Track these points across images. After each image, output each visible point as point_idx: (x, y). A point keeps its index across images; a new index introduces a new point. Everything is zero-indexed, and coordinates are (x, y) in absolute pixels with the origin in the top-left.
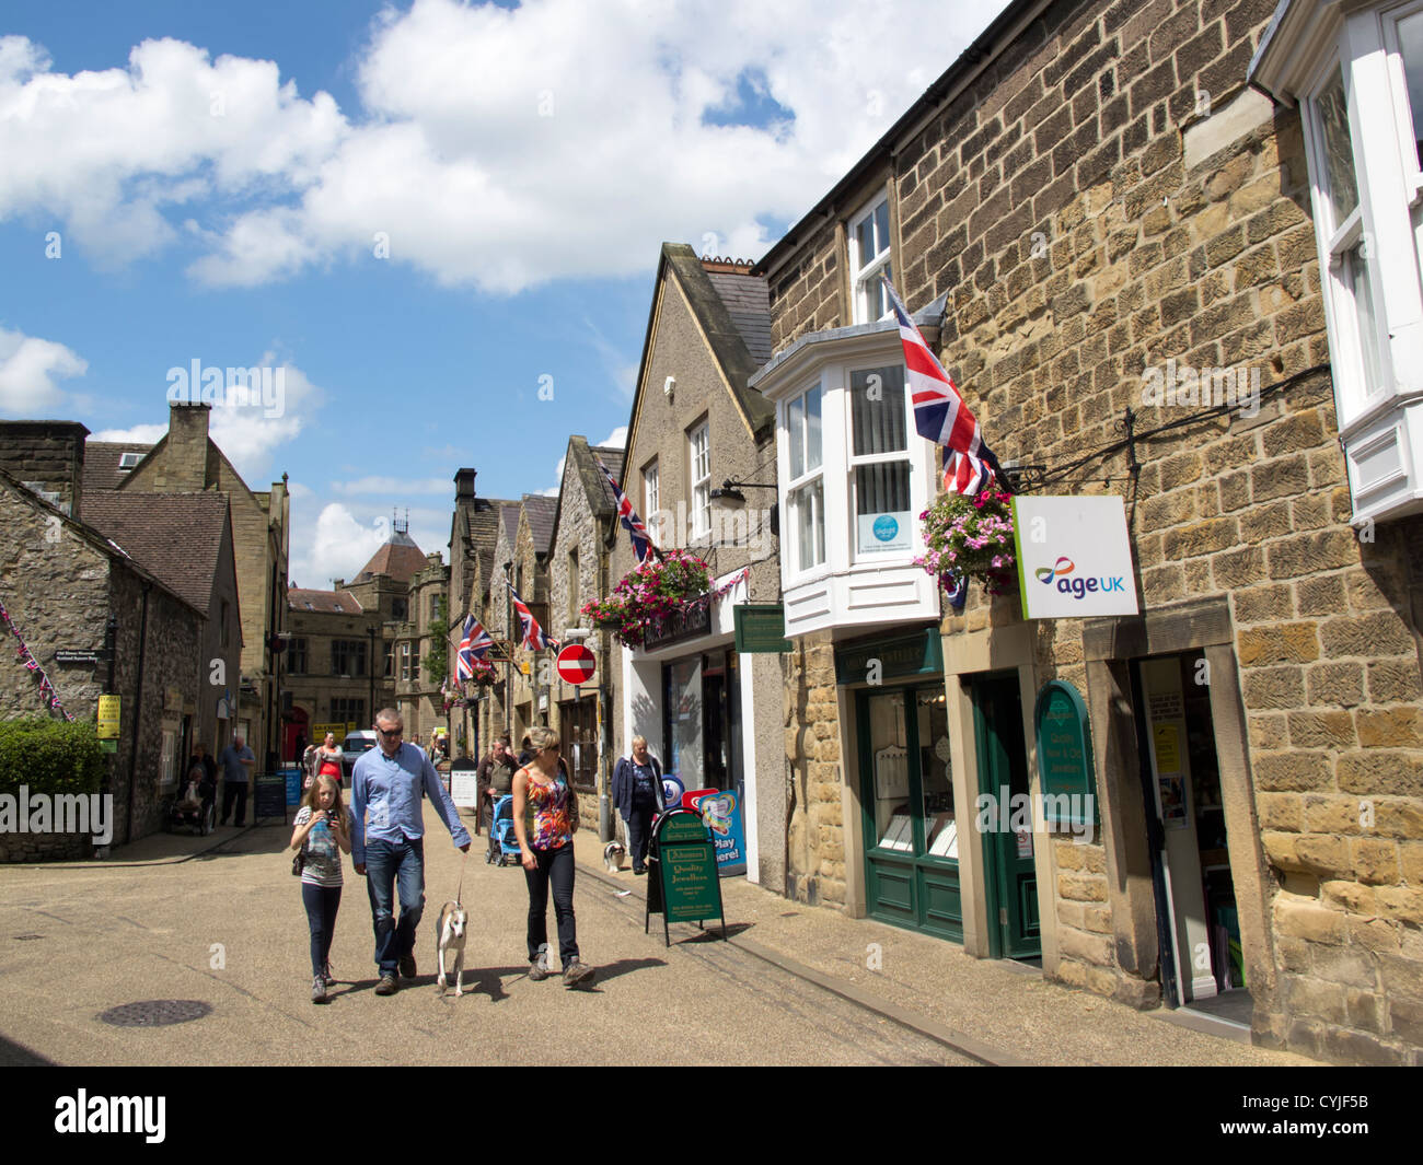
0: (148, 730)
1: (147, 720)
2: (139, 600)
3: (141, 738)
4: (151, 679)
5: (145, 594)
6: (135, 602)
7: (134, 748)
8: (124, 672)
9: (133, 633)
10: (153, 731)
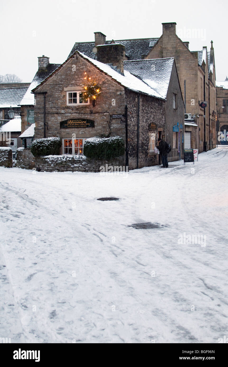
0: (143, 136)
1: (143, 133)
2: (136, 99)
3: (141, 138)
4: (143, 121)
5: (138, 97)
6: (135, 100)
7: (138, 141)
8: (132, 120)
9: (135, 109)
10: (145, 137)
